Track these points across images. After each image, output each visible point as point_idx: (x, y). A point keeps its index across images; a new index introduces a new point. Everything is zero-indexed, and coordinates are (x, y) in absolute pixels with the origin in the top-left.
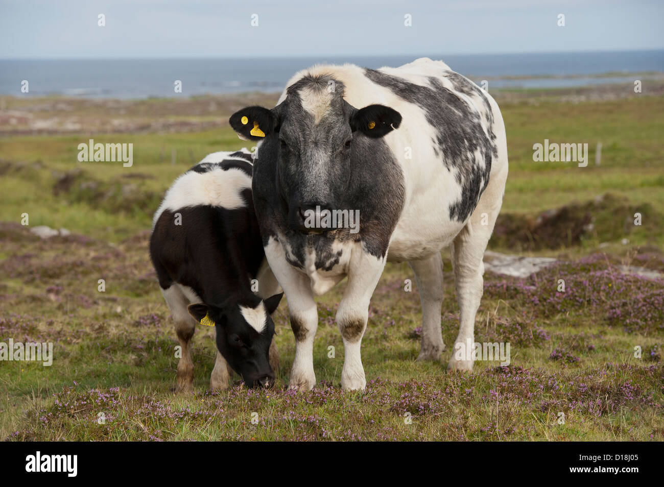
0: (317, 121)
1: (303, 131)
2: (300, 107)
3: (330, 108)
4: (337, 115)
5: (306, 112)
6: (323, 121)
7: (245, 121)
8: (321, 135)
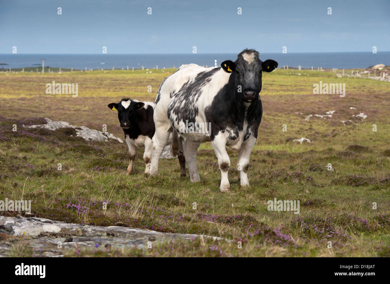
0: (249, 63)
1: (245, 67)
2: (243, 59)
3: (254, 59)
4: (256, 61)
5: (245, 61)
6: (252, 63)
7: (225, 65)
8: (251, 68)
